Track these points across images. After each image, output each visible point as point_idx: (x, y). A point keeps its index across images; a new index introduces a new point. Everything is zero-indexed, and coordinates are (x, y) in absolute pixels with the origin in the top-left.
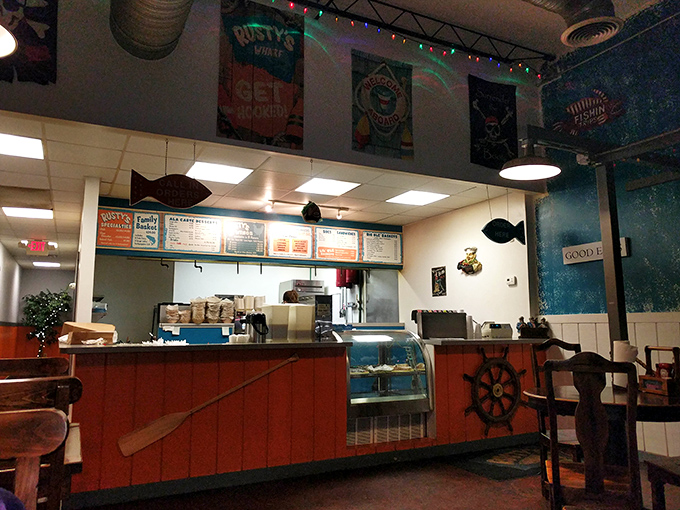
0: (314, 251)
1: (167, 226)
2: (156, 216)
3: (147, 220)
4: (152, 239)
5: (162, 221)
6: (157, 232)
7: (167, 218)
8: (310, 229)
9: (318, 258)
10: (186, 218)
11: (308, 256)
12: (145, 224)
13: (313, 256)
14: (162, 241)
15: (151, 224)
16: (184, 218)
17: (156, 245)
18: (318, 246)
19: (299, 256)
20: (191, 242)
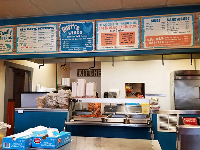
0: (141, 41)
1: (18, 36)
2: (11, 29)
3: (5, 33)
4: (9, 46)
5: (15, 32)
6: (12, 40)
7: (18, 29)
8: (137, 21)
9: (145, 47)
10: (31, 27)
11: (135, 47)
12: (4, 36)
13: (141, 46)
14: (15, 47)
15: (8, 35)
16: (29, 27)
17: (11, 50)
18: (145, 36)
19: (126, 47)
20: (35, 45)
